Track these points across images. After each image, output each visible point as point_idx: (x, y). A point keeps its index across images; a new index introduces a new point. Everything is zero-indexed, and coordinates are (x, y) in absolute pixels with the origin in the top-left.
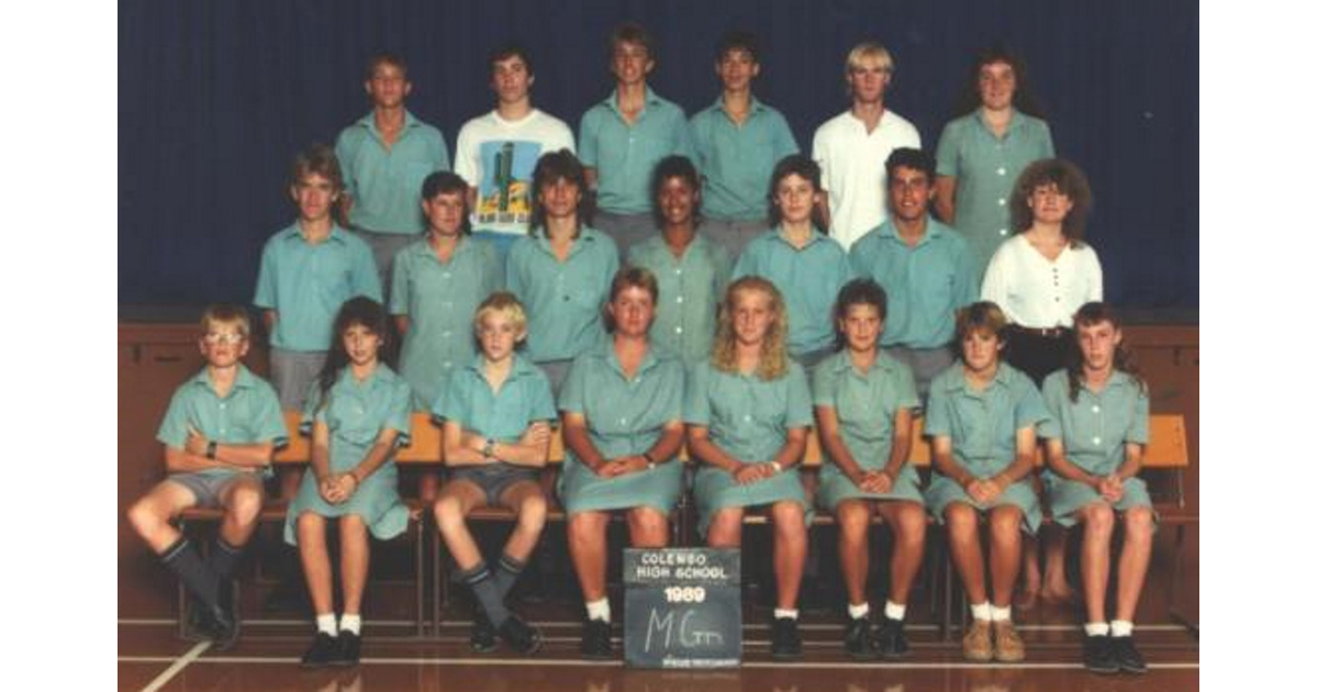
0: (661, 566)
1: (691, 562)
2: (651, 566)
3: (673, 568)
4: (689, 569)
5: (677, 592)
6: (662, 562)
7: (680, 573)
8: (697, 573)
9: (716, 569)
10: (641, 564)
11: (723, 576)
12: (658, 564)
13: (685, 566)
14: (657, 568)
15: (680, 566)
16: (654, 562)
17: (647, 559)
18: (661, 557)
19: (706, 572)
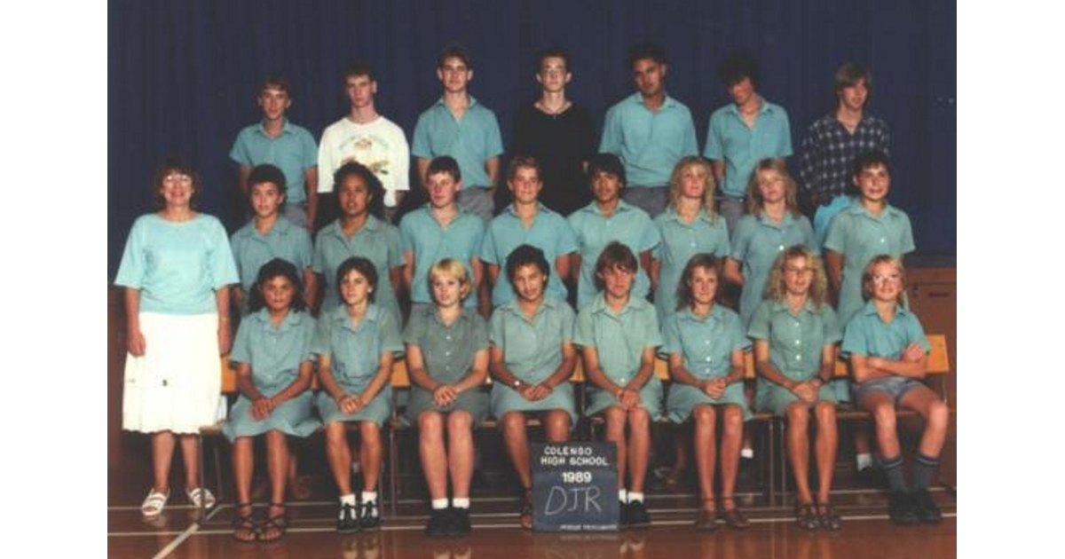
0: (559, 457)
1: (581, 453)
2: (552, 456)
3: (568, 458)
4: (579, 458)
5: (571, 476)
6: (559, 453)
7: (573, 462)
8: (586, 461)
9: (599, 458)
10: (545, 455)
11: (605, 464)
12: (556, 455)
13: (576, 456)
14: (555, 458)
15: (573, 456)
16: (552, 453)
17: (548, 451)
18: (559, 449)
19: (592, 461)
